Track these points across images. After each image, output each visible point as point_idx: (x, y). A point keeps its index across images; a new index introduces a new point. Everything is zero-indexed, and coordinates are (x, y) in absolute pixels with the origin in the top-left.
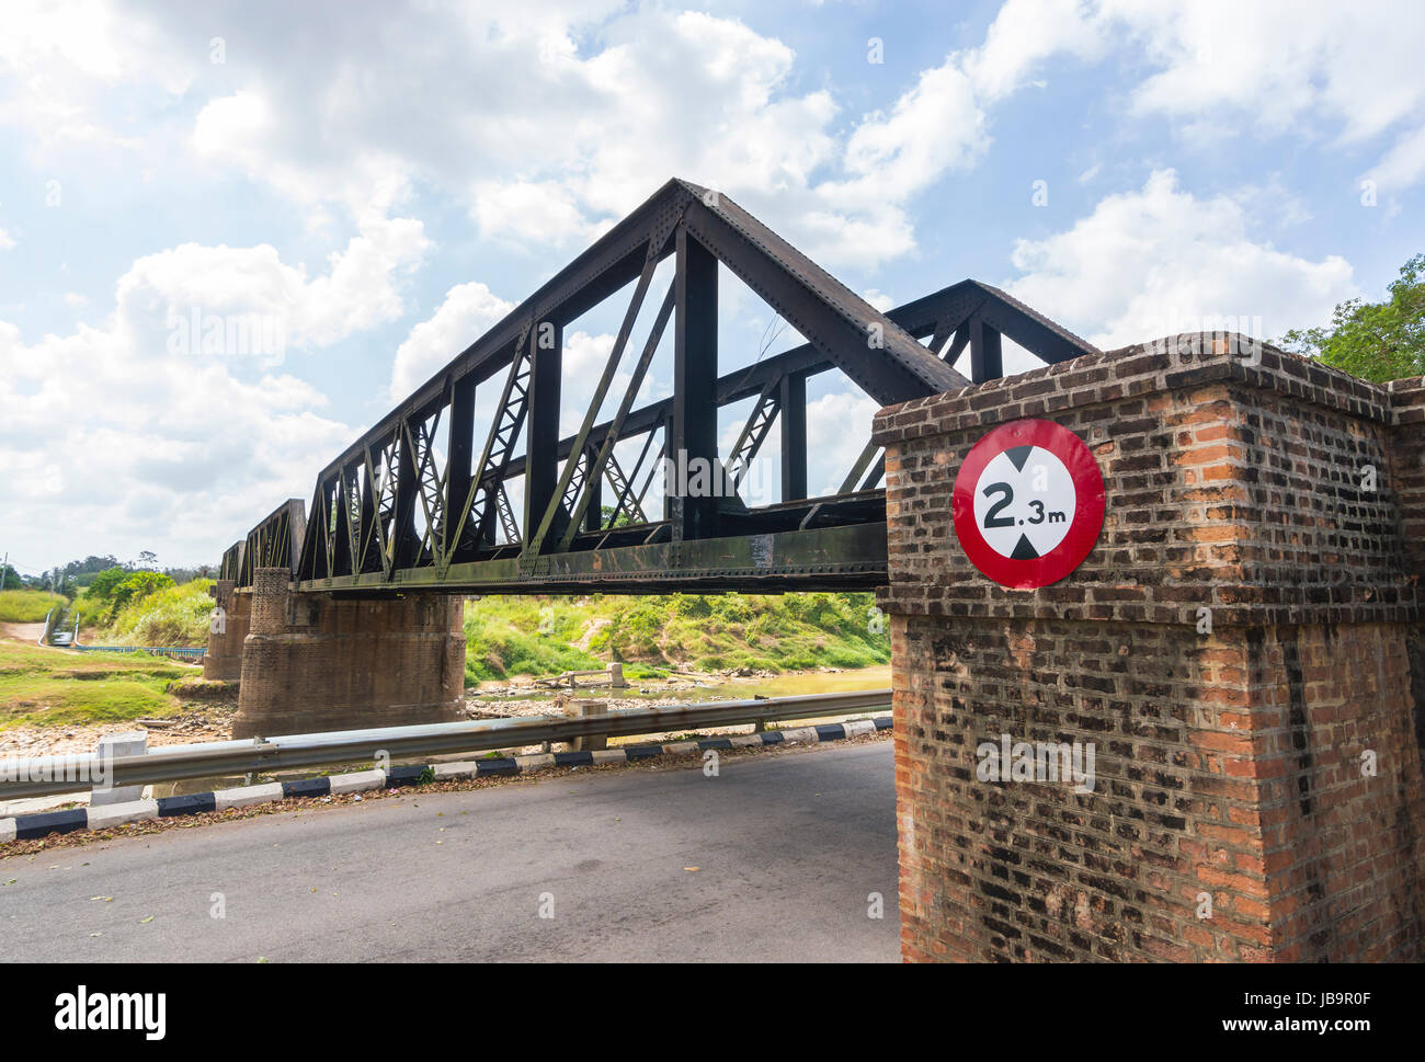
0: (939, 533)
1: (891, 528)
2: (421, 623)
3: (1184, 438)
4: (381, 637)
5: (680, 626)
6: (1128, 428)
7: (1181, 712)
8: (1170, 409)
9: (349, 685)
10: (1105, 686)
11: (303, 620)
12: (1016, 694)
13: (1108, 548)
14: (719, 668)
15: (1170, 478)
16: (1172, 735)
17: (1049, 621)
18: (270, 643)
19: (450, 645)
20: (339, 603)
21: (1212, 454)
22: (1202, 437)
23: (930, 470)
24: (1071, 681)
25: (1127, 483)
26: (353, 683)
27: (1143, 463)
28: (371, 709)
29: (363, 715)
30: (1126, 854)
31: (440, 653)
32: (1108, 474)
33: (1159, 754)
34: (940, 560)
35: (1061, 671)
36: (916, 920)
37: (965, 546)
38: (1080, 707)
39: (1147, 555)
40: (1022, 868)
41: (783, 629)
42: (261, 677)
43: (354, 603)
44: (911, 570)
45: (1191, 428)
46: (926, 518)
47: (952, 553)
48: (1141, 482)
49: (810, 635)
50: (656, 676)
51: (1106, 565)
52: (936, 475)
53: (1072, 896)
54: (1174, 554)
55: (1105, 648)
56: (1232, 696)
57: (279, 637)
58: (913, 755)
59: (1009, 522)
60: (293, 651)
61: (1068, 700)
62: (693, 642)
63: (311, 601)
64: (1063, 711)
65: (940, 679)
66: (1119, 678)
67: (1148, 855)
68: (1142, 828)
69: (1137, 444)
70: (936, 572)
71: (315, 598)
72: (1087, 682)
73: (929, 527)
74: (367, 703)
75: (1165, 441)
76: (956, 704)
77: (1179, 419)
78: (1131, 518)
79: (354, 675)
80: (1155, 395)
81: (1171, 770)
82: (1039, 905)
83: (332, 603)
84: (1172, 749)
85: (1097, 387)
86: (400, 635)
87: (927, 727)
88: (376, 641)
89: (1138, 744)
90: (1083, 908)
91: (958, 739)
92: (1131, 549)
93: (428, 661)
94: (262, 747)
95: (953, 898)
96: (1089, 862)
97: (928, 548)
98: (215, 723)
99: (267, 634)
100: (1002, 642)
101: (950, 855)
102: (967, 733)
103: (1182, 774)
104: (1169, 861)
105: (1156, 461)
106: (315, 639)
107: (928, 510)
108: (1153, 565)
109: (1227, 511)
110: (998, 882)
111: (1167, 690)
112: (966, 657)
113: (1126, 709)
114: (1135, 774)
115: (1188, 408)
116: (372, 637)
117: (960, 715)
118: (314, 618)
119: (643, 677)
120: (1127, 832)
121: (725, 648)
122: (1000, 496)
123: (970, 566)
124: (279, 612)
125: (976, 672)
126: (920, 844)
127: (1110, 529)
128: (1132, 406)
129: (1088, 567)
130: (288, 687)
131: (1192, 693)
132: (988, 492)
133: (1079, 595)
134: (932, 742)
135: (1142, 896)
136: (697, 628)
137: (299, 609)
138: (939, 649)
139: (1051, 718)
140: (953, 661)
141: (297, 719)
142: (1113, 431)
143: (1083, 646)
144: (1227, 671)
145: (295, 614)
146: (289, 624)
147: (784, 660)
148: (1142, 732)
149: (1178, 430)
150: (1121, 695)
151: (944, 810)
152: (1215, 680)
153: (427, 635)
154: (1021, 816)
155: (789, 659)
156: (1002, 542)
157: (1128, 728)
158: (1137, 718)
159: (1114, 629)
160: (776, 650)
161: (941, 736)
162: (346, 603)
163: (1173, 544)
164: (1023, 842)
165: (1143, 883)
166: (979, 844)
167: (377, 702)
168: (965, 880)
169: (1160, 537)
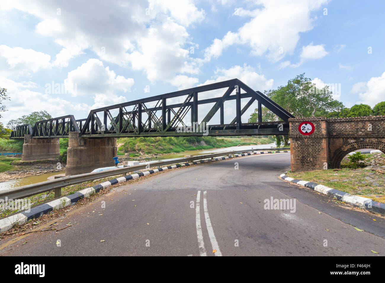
0: (296, 130)
1: (290, 130)
2: (108, 144)
3: (322, 124)
4: (100, 147)
5: (140, 145)
6: (317, 123)
7: (321, 144)
8: (321, 122)
9: (94, 158)
10: (314, 143)
11: (82, 144)
12: (305, 144)
13: (315, 132)
14: (150, 154)
15: (320, 127)
16: (320, 146)
17: (309, 138)
18: (76, 149)
19: (115, 148)
20: (91, 140)
21: (324, 126)
22: (324, 124)
23: (295, 125)
24: (311, 142)
25: (317, 127)
26: (95, 157)
27: (318, 126)
28: (99, 163)
29: (97, 164)
30: (315, 155)
31: (113, 151)
32: (315, 126)
33: (319, 147)
34: (296, 133)
35: (310, 142)
36: (293, 164)
37: (300, 131)
38: (312, 144)
39: (318, 133)
40: (305, 157)
41: (163, 145)
42: (74, 157)
43: (94, 140)
44: (293, 134)
45: (323, 124)
46: (295, 129)
47: (298, 132)
48: (318, 127)
49: (168, 146)
50: (137, 156)
51: (315, 133)
52: (296, 125)
53: (310, 158)
54: (320, 133)
55: (314, 140)
56: (325, 143)
57: (77, 148)
58: (293, 150)
59: (305, 130)
60: (81, 151)
61: (311, 144)
62: (144, 148)
63: (84, 139)
64: (310, 145)
65: (296, 143)
66: (315, 142)
67: (317, 154)
68: (317, 153)
69: (318, 124)
70: (296, 134)
71: (85, 139)
72: (312, 142)
73: (295, 130)
74: (98, 162)
75: (320, 124)
76: (298, 145)
77: (322, 123)
78: (317, 130)
79: (95, 156)
80: (320, 121)
81: (320, 148)
82: (307, 160)
83: (89, 140)
84: (320, 147)
85: (315, 120)
86: (104, 147)
87: (295, 147)
88: (99, 148)
89: (317, 147)
90: (311, 159)
91: (299, 148)
92: (317, 132)
93: (111, 152)
94: (159, 162)
95: (298, 161)
96: (312, 156)
97: (295, 132)
98: (30, 171)
99: (75, 147)
100: (304, 140)
101: (297, 158)
102: (300, 148)
103: (321, 148)
104: (319, 154)
105: (319, 126)
106: (86, 148)
107: (295, 128)
108: (319, 134)
109: (325, 130)
110: (303, 159)
111: (319, 143)
112: (300, 141)
113: (316, 144)
114: (316, 149)
115: (322, 122)
116: (98, 147)
117: (299, 146)
118: (85, 143)
119: (134, 156)
120: (316, 153)
121: (151, 149)
122: (304, 127)
123: (300, 133)
124: (77, 142)
125: (301, 142)
126: (293, 158)
127: (315, 131)
128: (318, 121)
129: (313, 134)
130: (80, 159)
131: (322, 143)
132: (303, 127)
133: (312, 136)
134: (295, 149)
135: (317, 157)
136: (144, 145)
137: (81, 141)
138: (296, 141)
139: (309, 145)
140: (298, 141)
141: (83, 166)
142: (316, 123)
143: (312, 140)
144: (325, 141)
145: (81, 142)
146: (80, 145)
147: (164, 151)
148: (317, 146)
149: (321, 124)
150: (315, 143)
151: (296, 154)
152: (323, 141)
153: (110, 147)
154: (305, 153)
155: (165, 151)
156: (304, 131)
157: (316, 145)
158: (317, 145)
159: (315, 138)
160: (162, 149)
161: (296, 148)
162: (92, 140)
163: (320, 132)
164: (306, 155)
165: (317, 156)
166: (300, 156)
167: (100, 162)
168: (299, 159)
169: (320, 131)
